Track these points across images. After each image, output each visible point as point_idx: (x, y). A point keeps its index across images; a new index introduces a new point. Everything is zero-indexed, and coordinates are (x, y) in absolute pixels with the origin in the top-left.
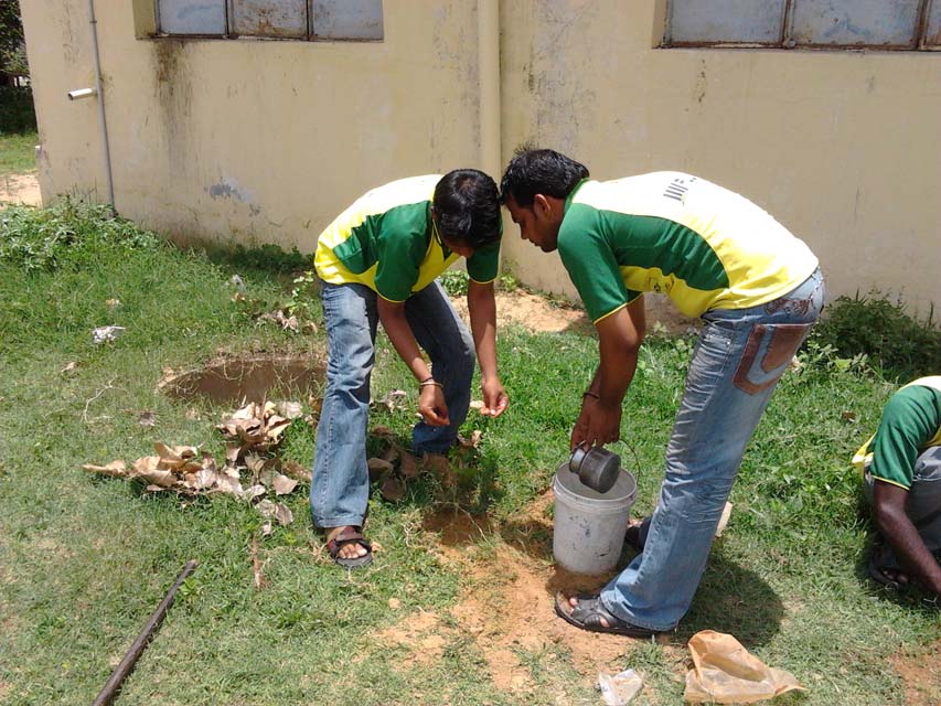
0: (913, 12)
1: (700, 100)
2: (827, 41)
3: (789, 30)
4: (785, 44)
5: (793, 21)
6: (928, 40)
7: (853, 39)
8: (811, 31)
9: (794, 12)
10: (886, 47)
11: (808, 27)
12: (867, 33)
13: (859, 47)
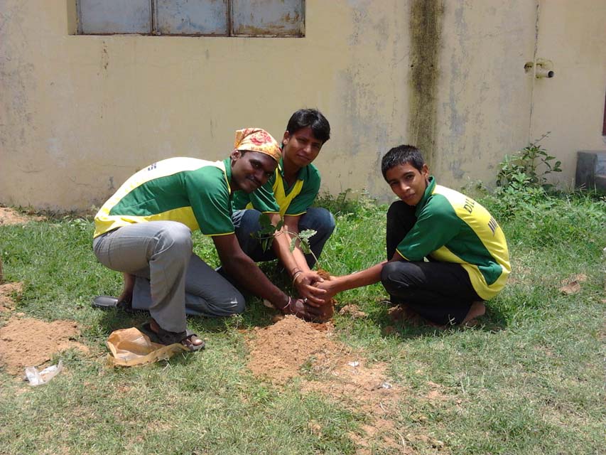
0: (224, 15)
1: (106, 67)
2: (180, 32)
3: (156, 25)
4: (154, 32)
5: (158, 20)
6: (235, 30)
7: (194, 31)
8: (169, 27)
9: (157, 14)
10: (213, 35)
11: (167, 23)
12: (201, 27)
13: (198, 35)
